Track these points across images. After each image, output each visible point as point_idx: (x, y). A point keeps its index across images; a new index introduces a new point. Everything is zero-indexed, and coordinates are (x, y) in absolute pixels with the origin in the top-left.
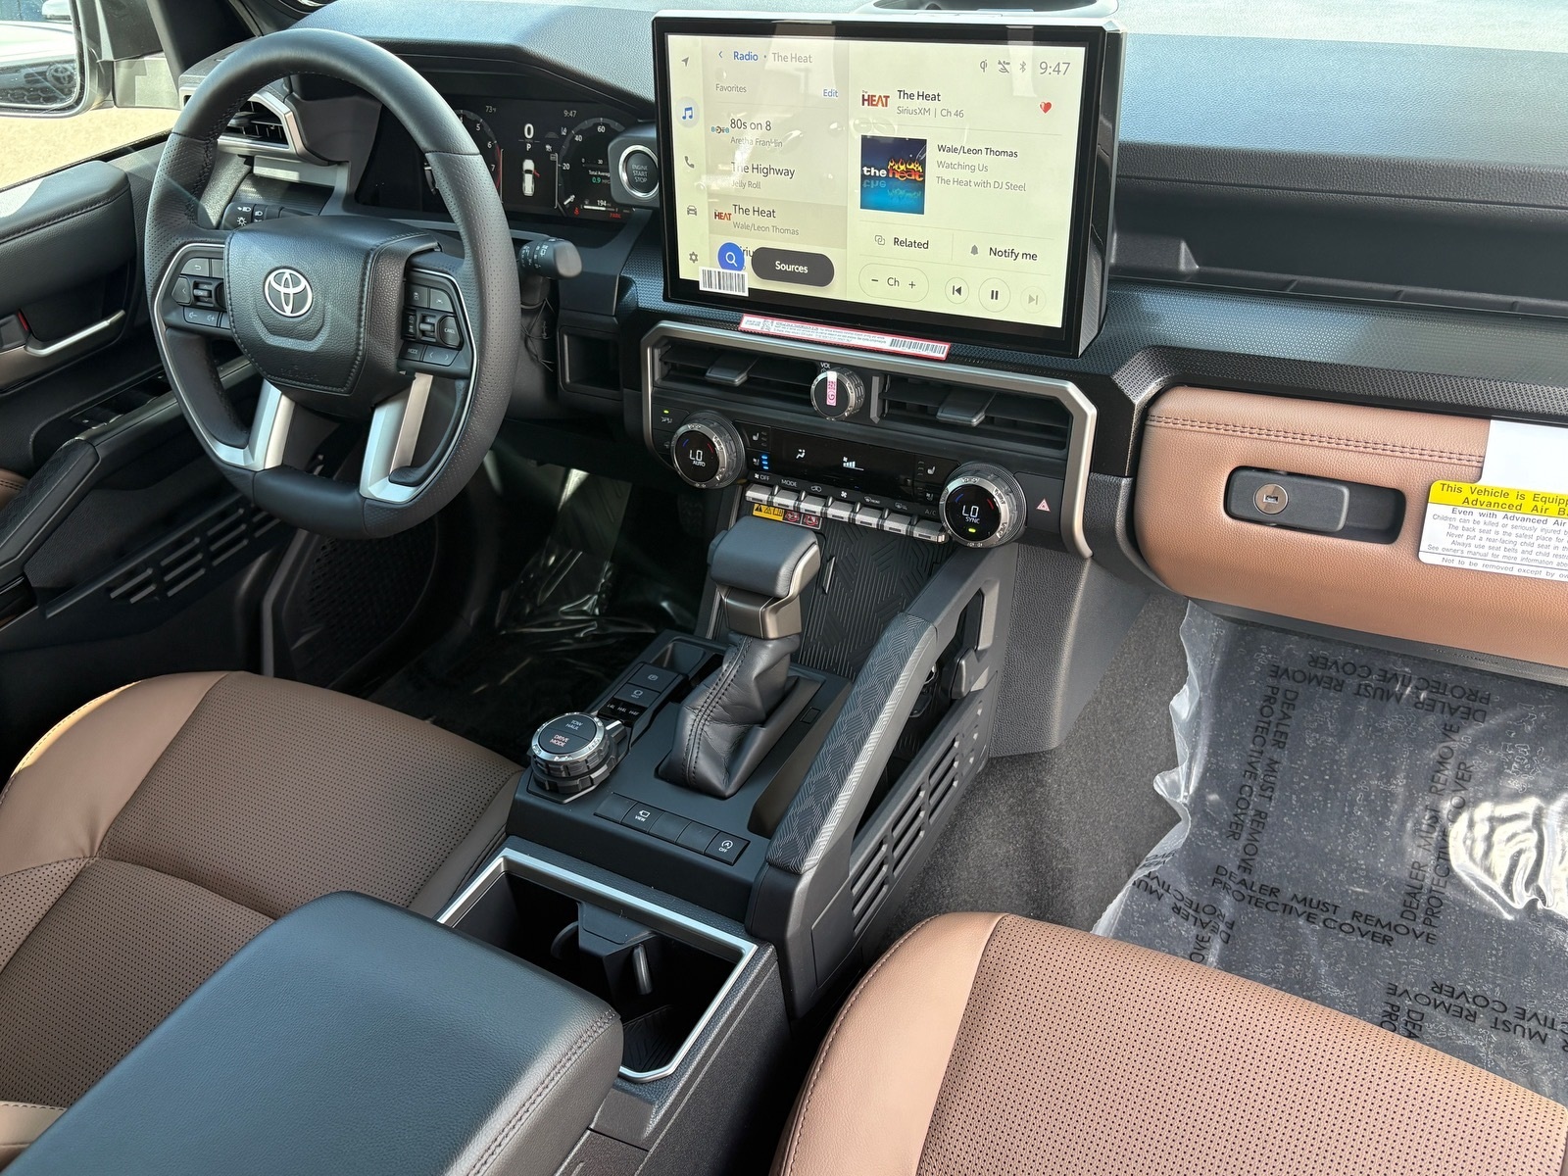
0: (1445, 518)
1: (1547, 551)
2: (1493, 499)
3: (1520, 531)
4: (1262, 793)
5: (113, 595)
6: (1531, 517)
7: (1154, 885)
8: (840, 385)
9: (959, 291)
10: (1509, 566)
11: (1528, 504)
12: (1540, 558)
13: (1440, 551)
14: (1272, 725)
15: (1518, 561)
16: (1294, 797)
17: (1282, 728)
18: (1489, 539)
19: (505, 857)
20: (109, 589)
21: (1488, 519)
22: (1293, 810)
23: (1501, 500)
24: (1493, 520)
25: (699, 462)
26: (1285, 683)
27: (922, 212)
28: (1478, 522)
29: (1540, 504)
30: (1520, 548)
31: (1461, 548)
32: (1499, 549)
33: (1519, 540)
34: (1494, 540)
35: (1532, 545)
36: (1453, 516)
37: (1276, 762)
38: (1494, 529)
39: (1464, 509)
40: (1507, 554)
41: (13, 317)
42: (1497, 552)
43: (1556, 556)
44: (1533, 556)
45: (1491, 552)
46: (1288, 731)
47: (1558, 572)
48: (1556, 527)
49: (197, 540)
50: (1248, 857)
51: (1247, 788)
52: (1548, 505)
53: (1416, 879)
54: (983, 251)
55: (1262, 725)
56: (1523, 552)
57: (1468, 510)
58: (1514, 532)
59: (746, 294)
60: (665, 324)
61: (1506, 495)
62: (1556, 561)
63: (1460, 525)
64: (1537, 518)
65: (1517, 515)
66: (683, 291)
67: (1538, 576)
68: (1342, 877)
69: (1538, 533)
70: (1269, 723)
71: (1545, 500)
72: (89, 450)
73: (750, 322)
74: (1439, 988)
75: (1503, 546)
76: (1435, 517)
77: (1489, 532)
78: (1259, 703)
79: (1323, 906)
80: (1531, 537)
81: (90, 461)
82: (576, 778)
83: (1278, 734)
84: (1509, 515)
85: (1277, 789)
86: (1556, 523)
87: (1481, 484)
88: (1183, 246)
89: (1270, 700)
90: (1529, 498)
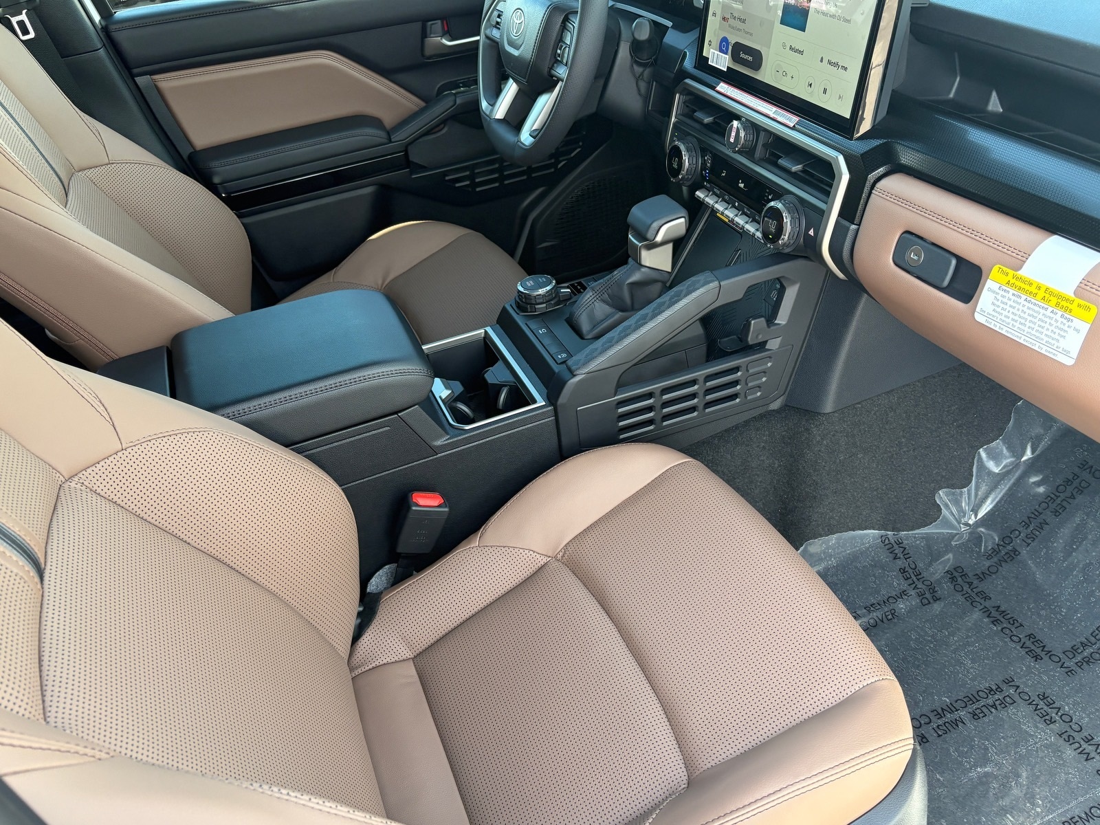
0: (994, 292)
1: (1042, 330)
2: (1023, 285)
3: (1031, 312)
4: (1025, 539)
5: (447, 178)
6: (1040, 304)
7: (898, 551)
8: (738, 130)
9: (811, 85)
10: (1020, 335)
11: (1041, 294)
12: (1038, 334)
13: (985, 314)
14: (1059, 499)
15: (1025, 333)
16: (1045, 550)
17: (1065, 504)
18: (1013, 313)
19: (486, 332)
20: (445, 174)
21: (1016, 299)
22: (1040, 558)
23: (1027, 287)
24: (1019, 300)
25: (675, 166)
26: (1085, 475)
27: (803, 30)
28: (1010, 300)
29: (1047, 296)
30: (1028, 324)
31: (997, 315)
32: (1016, 321)
33: (1029, 318)
34: (1016, 315)
35: (1035, 323)
36: (998, 291)
37: (1047, 524)
38: (1017, 306)
39: (1005, 288)
40: (1020, 326)
41: (439, 22)
42: (1015, 323)
43: (1046, 335)
44: (1034, 332)
45: (1012, 322)
46: (1067, 507)
47: (1045, 348)
48: (1052, 315)
49: (497, 166)
50: (988, 572)
51: (1017, 532)
52: (1052, 298)
53: (1095, 637)
54: (825, 61)
55: (1053, 496)
56: (1029, 327)
57: (1007, 289)
58: (1028, 311)
59: (725, 70)
60: (688, 81)
61: (1031, 284)
62: (1046, 339)
63: (1001, 299)
64: (1043, 305)
65: (1033, 300)
66: (702, 62)
67: (1033, 347)
68: (1043, 612)
69: (1040, 316)
70: (1058, 497)
71: (1051, 294)
72: (453, 98)
73: (723, 87)
74: (1044, 697)
75: (1020, 320)
76: (989, 289)
77: (1014, 308)
78: (1059, 481)
79: (1013, 621)
80: (1035, 318)
81: (451, 104)
82: (528, 304)
83: (1060, 506)
84: (1029, 299)
85: (1036, 541)
86: (1052, 312)
87: (1021, 273)
88: (994, 94)
89: (1068, 482)
90: (1043, 289)
